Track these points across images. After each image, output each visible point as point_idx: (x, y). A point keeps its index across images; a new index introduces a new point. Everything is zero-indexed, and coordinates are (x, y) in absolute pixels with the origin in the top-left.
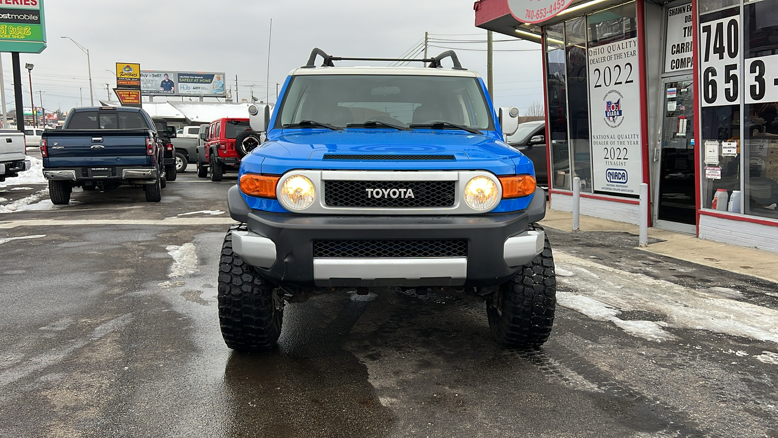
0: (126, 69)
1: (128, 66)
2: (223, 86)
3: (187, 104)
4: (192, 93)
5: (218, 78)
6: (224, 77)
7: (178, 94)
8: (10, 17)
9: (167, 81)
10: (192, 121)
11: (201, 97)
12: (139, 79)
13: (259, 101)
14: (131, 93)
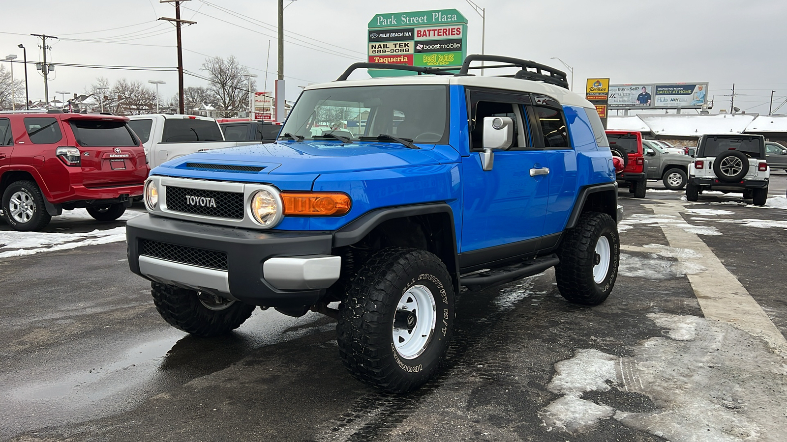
0: (596, 85)
1: (598, 82)
2: (705, 96)
3: (656, 116)
4: (669, 105)
5: (699, 88)
6: (707, 87)
7: (654, 107)
8: (440, 47)
9: (644, 94)
10: (657, 134)
11: (678, 109)
12: (607, 94)
13: (740, 112)
14: (598, 107)
